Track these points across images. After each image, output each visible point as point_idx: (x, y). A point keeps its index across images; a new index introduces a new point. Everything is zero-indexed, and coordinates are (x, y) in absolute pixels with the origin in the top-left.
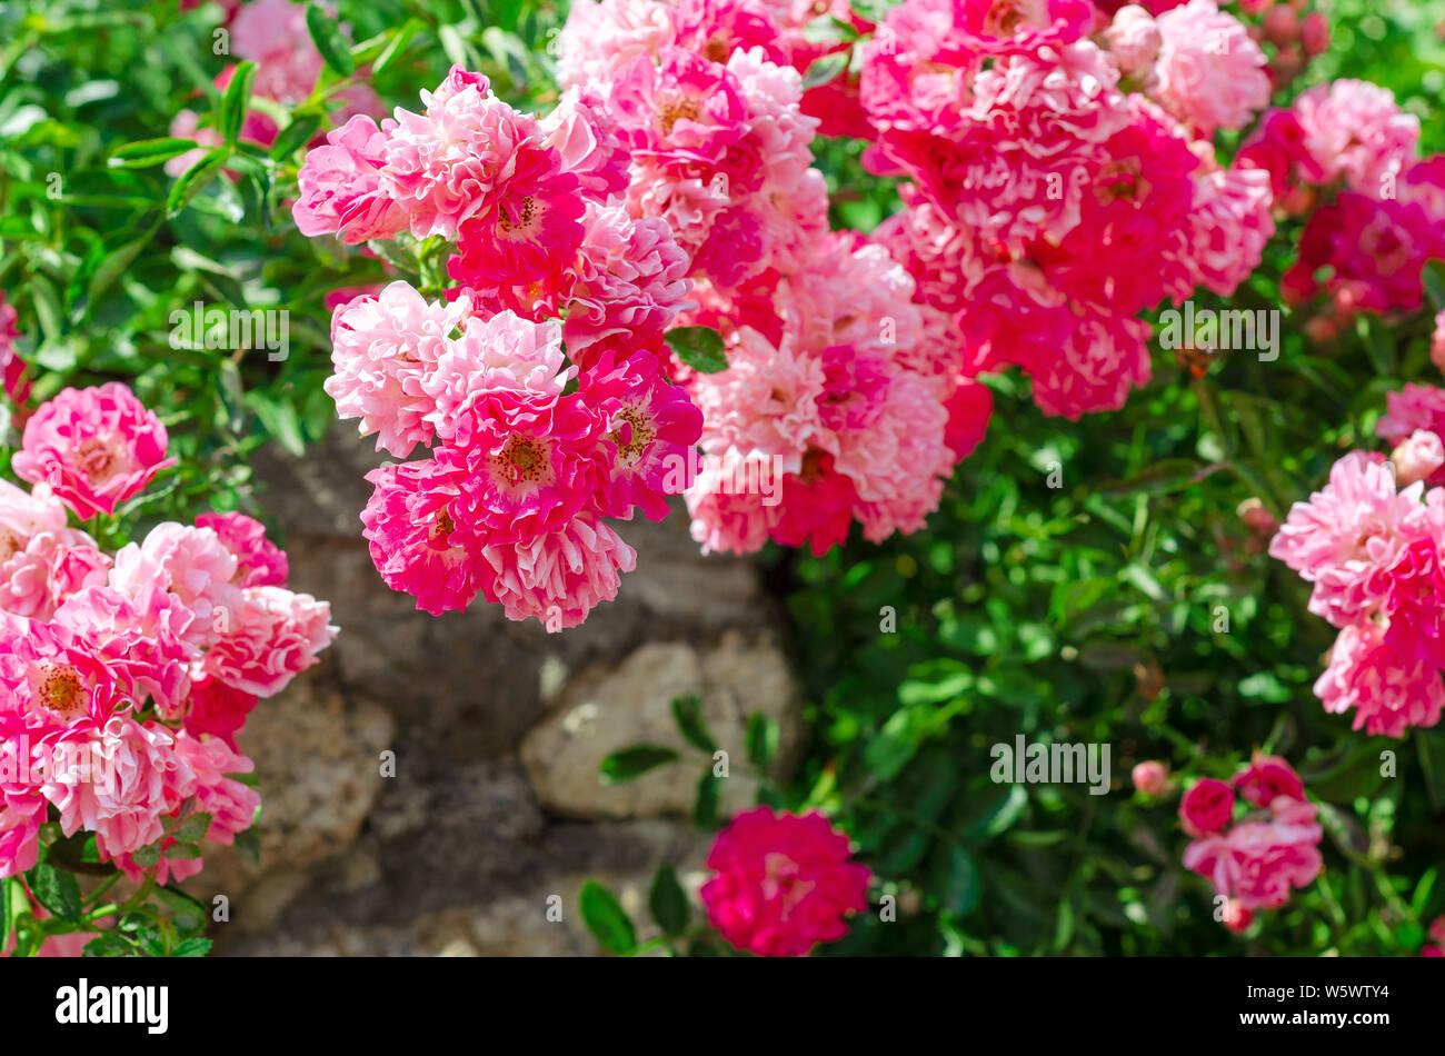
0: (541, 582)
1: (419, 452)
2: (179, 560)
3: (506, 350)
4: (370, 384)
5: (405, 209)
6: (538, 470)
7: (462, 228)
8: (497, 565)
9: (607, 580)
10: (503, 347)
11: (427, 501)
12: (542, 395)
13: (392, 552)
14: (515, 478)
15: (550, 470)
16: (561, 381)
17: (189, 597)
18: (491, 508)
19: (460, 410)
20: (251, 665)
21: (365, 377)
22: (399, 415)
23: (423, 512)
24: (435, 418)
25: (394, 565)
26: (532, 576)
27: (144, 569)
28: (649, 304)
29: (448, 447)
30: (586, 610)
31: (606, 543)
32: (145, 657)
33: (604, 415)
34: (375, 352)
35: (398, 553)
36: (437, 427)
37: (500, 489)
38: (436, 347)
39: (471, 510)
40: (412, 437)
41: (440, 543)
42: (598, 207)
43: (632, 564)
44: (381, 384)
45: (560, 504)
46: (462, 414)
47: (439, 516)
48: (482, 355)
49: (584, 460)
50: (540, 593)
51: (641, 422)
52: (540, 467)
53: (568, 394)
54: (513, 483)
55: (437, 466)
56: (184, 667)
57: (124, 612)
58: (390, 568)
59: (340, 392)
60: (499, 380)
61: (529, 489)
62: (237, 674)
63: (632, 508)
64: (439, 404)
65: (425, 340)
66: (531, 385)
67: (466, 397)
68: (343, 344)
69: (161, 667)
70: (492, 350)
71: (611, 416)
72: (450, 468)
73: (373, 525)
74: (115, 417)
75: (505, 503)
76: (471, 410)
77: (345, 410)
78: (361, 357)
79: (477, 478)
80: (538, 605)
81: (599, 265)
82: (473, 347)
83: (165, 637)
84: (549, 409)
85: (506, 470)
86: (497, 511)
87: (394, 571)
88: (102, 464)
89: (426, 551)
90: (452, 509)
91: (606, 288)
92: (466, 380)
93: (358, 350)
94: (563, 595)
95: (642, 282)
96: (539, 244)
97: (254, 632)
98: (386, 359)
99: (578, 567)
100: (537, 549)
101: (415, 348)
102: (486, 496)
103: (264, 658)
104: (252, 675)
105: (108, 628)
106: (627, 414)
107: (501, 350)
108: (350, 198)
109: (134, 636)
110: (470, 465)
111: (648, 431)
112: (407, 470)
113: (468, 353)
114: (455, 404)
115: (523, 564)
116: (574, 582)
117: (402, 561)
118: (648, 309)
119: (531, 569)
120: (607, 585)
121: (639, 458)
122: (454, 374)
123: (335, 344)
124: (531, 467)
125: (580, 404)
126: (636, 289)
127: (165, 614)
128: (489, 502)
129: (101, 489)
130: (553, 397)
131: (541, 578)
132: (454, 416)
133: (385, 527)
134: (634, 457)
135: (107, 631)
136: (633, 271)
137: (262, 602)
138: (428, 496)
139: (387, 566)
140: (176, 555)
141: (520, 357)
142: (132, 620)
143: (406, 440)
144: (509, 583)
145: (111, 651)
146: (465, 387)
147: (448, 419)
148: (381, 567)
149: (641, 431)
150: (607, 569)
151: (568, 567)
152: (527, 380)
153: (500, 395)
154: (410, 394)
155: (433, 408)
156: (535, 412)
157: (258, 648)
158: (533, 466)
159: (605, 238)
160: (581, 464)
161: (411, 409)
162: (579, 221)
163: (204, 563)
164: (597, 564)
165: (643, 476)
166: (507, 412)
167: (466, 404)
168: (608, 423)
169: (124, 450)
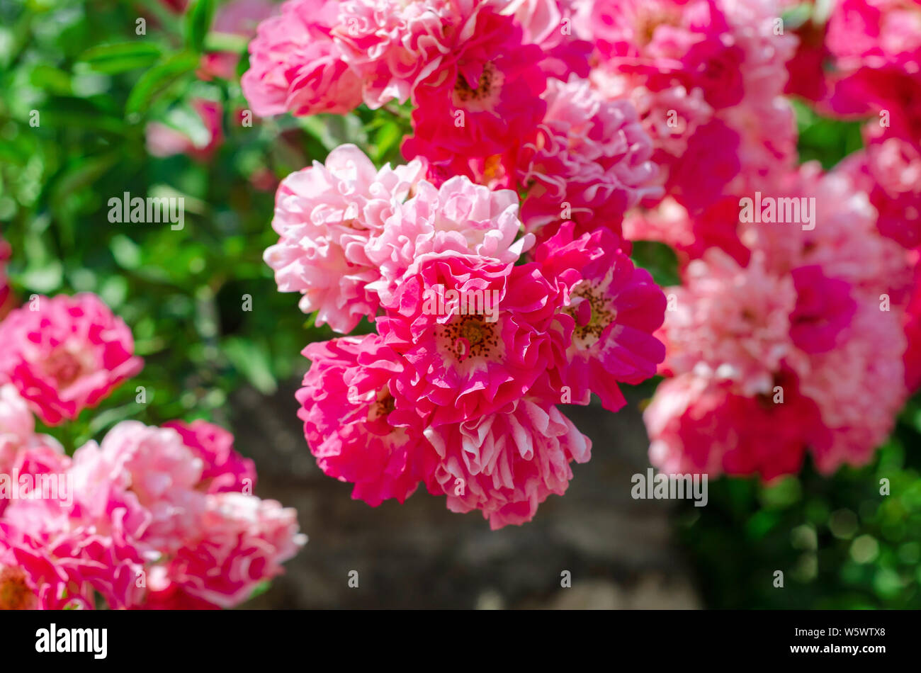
0: (486, 468)
1: (362, 327)
2: (140, 462)
3: (458, 216)
4: (312, 251)
5: (358, 73)
6: (487, 346)
7: (417, 91)
8: (440, 449)
9: (559, 471)
10: (455, 212)
11: (367, 376)
12: (496, 261)
13: (328, 432)
14: (463, 353)
15: (501, 346)
16: (517, 249)
17: (148, 500)
18: (435, 382)
19: (405, 276)
20: (214, 572)
21: (306, 243)
22: (341, 284)
23: (363, 388)
24: (379, 287)
25: (330, 448)
26: (477, 460)
27: (103, 470)
28: (612, 183)
29: (391, 316)
30: (535, 505)
31: (561, 427)
32: (99, 558)
33: (562, 288)
34: (318, 216)
35: (335, 435)
36: (380, 295)
37: (447, 364)
38: (384, 212)
39: (414, 383)
40: (355, 309)
41: (382, 426)
42: (560, 84)
43: (586, 454)
44: (323, 252)
45: (511, 379)
46: (407, 280)
47: (381, 395)
48: (432, 217)
49: (539, 334)
50: (484, 481)
51: (600, 303)
52: (490, 342)
53: (523, 263)
54: (460, 358)
55: (378, 338)
56: (137, 569)
57: (77, 512)
58: (326, 451)
59: (280, 263)
60: (450, 244)
61: (478, 365)
62: (199, 581)
63: (589, 393)
64: (384, 270)
65: (371, 204)
66: (483, 252)
67: (412, 261)
68: (286, 211)
69: (113, 568)
70: (443, 214)
71: (569, 289)
72: (392, 339)
73: (309, 403)
74: (84, 325)
75: (451, 376)
76: (418, 276)
77: (284, 280)
78: (304, 225)
79: (422, 350)
80: (483, 495)
81: (560, 139)
82: (422, 210)
83: (118, 536)
84: (502, 278)
85: (453, 344)
86: (443, 385)
87: (330, 454)
88: (70, 371)
89: (366, 435)
90: (393, 384)
91: (568, 163)
92: (413, 245)
93: (302, 218)
94: (510, 485)
95: (606, 163)
96: (498, 116)
97: (217, 540)
98: (330, 225)
99: (528, 452)
100: (483, 431)
101: (361, 214)
102: (431, 369)
103: (227, 565)
104: (214, 584)
105: (61, 528)
106: (586, 292)
107: (452, 216)
108: (300, 67)
109: (86, 535)
110: (414, 335)
111: (608, 313)
112: (347, 343)
113: (418, 216)
114: (400, 271)
115: (468, 447)
116: (524, 470)
117: (338, 444)
118: (611, 188)
119: (477, 453)
120: (559, 475)
121: (597, 340)
122: (401, 238)
123: (278, 210)
124: (481, 343)
125: (537, 273)
126: (598, 167)
127: (119, 513)
128: (434, 375)
129: (67, 394)
130: (505, 266)
131: (487, 464)
132: (398, 282)
133: (321, 404)
134: (592, 339)
135: (60, 532)
136: (597, 150)
137: (226, 510)
138: (368, 371)
139: (321, 448)
140: (137, 456)
141: (473, 224)
142: (86, 520)
143: (348, 313)
144: (452, 469)
145: (63, 550)
146: (412, 252)
147: (393, 287)
148: (315, 449)
149: (600, 313)
150: (559, 457)
151: (517, 454)
152: (479, 247)
153: (451, 260)
154: (355, 262)
155: (377, 276)
156: (488, 279)
157: (221, 555)
158: (482, 341)
159: (568, 113)
160: (534, 338)
161: (355, 278)
162: (542, 96)
163: (166, 465)
164: (549, 451)
165: (601, 358)
166: (457, 277)
167: (413, 269)
168: (566, 296)
169: (91, 357)
